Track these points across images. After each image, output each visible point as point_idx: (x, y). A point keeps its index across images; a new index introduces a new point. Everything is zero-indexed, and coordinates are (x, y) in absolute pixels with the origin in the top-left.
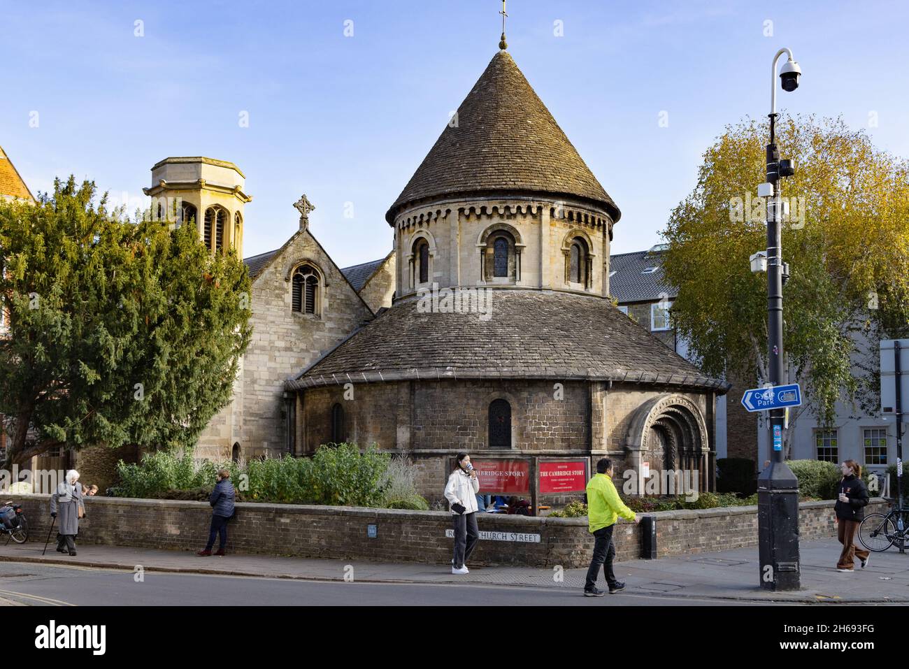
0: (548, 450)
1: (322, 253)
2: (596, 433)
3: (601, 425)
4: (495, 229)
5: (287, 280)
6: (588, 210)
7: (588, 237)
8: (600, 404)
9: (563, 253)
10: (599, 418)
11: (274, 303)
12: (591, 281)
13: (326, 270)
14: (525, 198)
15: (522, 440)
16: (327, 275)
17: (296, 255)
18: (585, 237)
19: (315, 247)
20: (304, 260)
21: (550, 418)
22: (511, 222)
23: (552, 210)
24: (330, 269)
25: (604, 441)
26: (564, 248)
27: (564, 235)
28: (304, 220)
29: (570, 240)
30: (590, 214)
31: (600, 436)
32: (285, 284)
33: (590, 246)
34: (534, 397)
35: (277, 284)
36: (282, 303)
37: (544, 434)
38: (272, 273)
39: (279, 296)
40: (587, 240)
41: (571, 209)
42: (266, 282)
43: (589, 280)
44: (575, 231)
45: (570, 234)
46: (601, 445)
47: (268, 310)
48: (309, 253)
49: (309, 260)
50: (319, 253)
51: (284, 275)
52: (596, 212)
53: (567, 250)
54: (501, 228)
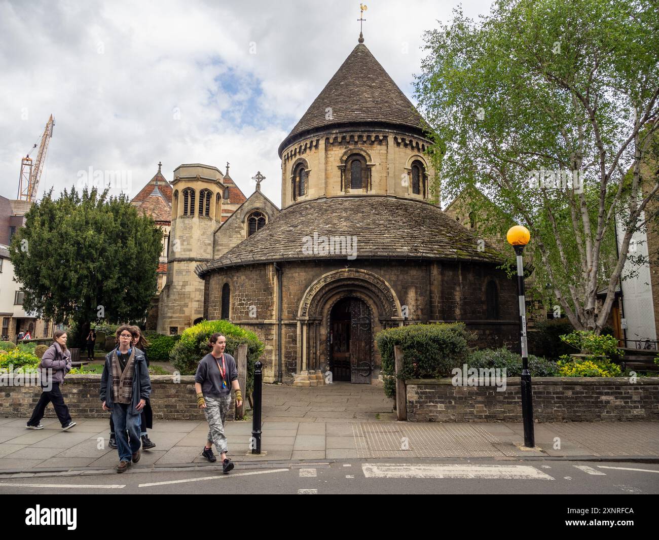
0: (246, 321)
1: (268, 203)
2: (269, 306)
3: (272, 299)
4: (297, 163)
5: (243, 222)
6: (362, 131)
7: (365, 152)
8: (272, 282)
9: (339, 169)
10: (271, 294)
11: (234, 236)
12: (371, 185)
13: (270, 212)
14: (309, 136)
15: (233, 313)
16: (270, 216)
17: (250, 207)
18: (362, 153)
19: (262, 200)
20: (255, 208)
21: (247, 296)
22: (303, 156)
23: (327, 139)
24: (273, 212)
25: (274, 313)
26: (340, 165)
27: (341, 155)
28: (258, 185)
29: (345, 158)
30: (365, 135)
31: (271, 308)
32: (242, 225)
33: (368, 158)
34: (239, 280)
35: (237, 225)
36: (239, 236)
37: (244, 308)
38: (234, 219)
39: (238, 232)
40: (364, 154)
41: (344, 134)
42: (229, 225)
43: (369, 185)
44: (351, 150)
45: (345, 153)
46: (272, 315)
47: (231, 240)
48: (258, 204)
49: (258, 209)
50: (265, 203)
51: (241, 220)
52: (372, 131)
53: (342, 166)
54: (299, 162)
